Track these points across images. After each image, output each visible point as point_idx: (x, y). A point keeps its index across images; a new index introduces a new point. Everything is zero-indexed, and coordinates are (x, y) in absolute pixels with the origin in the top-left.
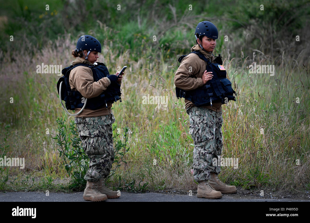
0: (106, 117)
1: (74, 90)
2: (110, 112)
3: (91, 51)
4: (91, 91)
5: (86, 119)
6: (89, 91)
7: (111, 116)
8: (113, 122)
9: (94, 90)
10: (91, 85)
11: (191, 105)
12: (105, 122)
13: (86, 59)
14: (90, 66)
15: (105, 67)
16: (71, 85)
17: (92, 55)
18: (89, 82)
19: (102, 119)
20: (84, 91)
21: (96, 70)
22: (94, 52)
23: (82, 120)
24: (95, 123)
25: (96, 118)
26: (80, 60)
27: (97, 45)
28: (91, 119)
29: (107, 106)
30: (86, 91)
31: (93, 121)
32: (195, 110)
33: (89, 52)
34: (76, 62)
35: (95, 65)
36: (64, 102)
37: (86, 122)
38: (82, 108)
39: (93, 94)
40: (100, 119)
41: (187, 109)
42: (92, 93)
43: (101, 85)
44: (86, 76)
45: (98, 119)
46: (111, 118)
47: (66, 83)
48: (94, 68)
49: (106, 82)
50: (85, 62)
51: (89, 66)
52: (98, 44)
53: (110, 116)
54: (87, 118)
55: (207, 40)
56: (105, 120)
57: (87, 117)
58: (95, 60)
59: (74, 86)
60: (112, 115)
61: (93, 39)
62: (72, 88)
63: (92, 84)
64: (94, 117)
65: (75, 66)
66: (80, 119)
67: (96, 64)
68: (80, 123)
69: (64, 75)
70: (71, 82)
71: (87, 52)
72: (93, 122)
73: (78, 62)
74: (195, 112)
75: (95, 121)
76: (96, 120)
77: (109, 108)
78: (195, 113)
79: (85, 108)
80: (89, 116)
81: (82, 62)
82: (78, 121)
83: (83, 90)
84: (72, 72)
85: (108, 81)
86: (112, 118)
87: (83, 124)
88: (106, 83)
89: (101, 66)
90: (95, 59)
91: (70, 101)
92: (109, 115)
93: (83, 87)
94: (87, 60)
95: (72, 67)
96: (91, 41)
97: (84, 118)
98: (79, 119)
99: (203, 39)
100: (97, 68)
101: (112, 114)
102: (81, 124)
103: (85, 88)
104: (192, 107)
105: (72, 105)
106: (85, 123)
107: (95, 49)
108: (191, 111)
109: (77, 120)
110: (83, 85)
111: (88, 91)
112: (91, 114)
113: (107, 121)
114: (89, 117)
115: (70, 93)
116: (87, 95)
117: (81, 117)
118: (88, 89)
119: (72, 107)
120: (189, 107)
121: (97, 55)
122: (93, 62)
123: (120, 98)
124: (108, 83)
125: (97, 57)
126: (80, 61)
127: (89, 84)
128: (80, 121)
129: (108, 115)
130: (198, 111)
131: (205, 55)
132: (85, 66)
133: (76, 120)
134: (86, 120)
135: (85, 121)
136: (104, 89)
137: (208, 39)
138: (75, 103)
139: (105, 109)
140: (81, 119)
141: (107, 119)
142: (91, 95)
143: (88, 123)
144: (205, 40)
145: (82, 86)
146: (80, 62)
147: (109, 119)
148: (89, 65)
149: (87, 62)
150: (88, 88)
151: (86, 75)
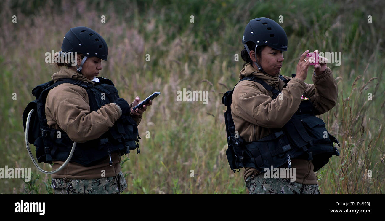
0: (110, 181)
1: (53, 127)
2: (116, 171)
3: (89, 57)
4: (88, 128)
5: (71, 182)
6: (83, 128)
7: (119, 179)
8: (123, 190)
9: (94, 126)
10: (87, 118)
11: (254, 172)
12: (106, 189)
13: (78, 72)
14: (86, 84)
15: (114, 87)
16: (48, 119)
17: (91, 63)
18: (82, 112)
19: (100, 184)
20: (74, 128)
21: (95, 92)
22: (94, 59)
23: (64, 184)
24: (88, 190)
25: (90, 182)
26: (68, 73)
27: (100, 46)
28: (81, 182)
29: (111, 160)
30: (78, 127)
31: (84, 187)
32: (261, 182)
33: (85, 58)
34: (60, 76)
35: (95, 82)
36: (34, 148)
37: (72, 188)
38: (65, 161)
39: (91, 134)
40: (98, 184)
41: (247, 180)
42: (89, 132)
43: (106, 118)
44: (77, 101)
45: (94, 183)
46: (119, 182)
47: (39, 113)
48: (91, 89)
49: (114, 111)
50: (77, 76)
51: (83, 85)
52: (102, 44)
53: (117, 178)
54: (73, 181)
55: (272, 54)
56: (107, 185)
57: (73, 179)
58: (95, 74)
59: (53, 120)
60: (120, 176)
61: (93, 34)
62: (49, 123)
63: (88, 115)
64: (86, 179)
65: (59, 82)
66: (60, 181)
67: (97, 80)
68: (60, 188)
69: (37, 98)
70: (49, 112)
71: (82, 59)
72: (83, 189)
73: (64, 76)
74: (262, 185)
75: (88, 186)
76: (90, 185)
77: (116, 164)
78: (262, 188)
79: (71, 161)
80: (77, 177)
81: (71, 77)
82: (57, 185)
83: (71, 125)
84: (53, 93)
85: (117, 109)
86: (121, 182)
87: (66, 191)
88: (114, 113)
89: (105, 85)
90: (96, 71)
91: (45, 146)
92: (115, 176)
93: (72, 121)
94: (80, 72)
95: (52, 84)
96: (89, 38)
97: (68, 180)
98: (58, 182)
99: (262, 52)
100: (97, 89)
101: (120, 174)
102: (63, 191)
103: (75, 121)
104: (256, 176)
105: (47, 155)
106: (70, 190)
107: (96, 53)
108: (253, 184)
109: (55, 183)
110: (72, 117)
111: (81, 127)
112: (80, 174)
113: (110, 189)
114: (77, 179)
115: (45, 133)
116: (80, 134)
117: (63, 179)
118: (81, 124)
119: (48, 158)
120: (251, 175)
121: (99, 64)
122: (91, 77)
123: (138, 146)
124: (117, 113)
125: (98, 68)
126: (66, 74)
127: (83, 115)
128: (61, 185)
129: (113, 177)
130: (268, 184)
131: (267, 80)
132: (75, 84)
133: (53, 182)
134: (71, 185)
135: (69, 186)
136: (111, 124)
137: (273, 51)
138: (53, 152)
139: (107, 166)
140: (63, 182)
141: (110, 183)
142: (87, 135)
143: (75, 190)
144: (267, 54)
145: (70, 118)
146: (67, 76)
147: (115, 184)
148: (82, 82)
149: (80, 77)
150: (82, 122)
151: (76, 99)
